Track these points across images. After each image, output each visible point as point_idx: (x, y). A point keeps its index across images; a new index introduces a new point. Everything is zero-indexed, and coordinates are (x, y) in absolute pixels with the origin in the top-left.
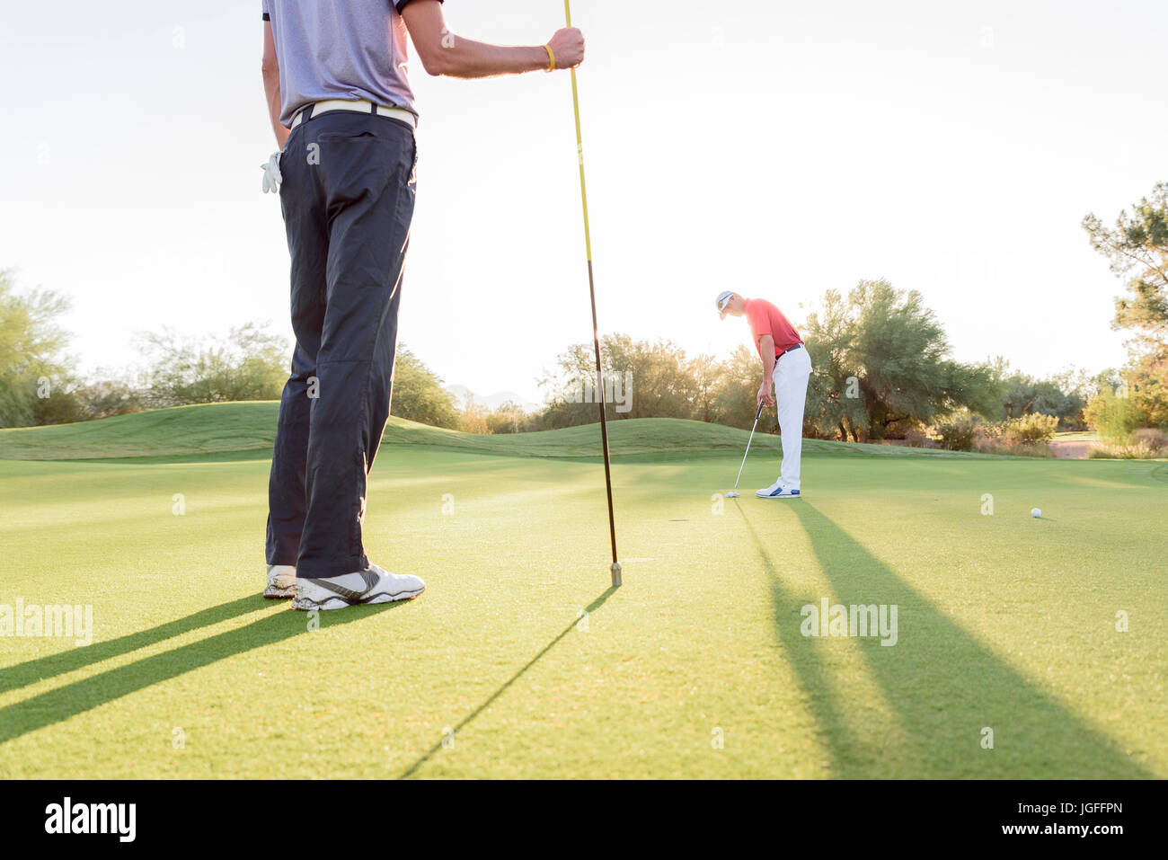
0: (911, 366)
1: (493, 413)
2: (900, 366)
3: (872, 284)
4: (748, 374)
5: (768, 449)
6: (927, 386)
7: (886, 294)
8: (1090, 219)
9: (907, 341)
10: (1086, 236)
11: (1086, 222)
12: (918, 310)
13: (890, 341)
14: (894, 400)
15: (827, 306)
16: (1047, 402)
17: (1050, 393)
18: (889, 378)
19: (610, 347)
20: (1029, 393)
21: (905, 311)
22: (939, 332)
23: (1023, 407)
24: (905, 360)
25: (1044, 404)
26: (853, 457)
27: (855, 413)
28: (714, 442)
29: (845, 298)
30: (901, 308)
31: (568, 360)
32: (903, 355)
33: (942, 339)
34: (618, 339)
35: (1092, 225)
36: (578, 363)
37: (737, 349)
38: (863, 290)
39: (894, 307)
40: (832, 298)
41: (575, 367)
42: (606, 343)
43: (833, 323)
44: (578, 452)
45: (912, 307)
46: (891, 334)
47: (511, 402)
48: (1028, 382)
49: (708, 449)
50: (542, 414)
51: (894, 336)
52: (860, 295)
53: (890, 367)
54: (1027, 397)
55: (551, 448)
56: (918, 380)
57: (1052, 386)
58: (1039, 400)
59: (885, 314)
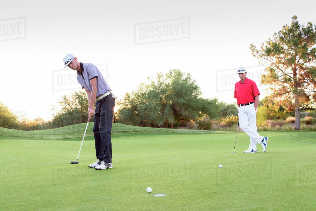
0: (189, 100)
1: (32, 122)
2: (185, 100)
3: (174, 70)
4: (129, 104)
5: (140, 132)
6: (195, 107)
7: (179, 74)
8: (252, 46)
9: (187, 91)
10: (251, 51)
11: (250, 47)
12: (190, 80)
13: (182, 91)
14: (184, 113)
15: (158, 78)
16: (232, 111)
17: (233, 108)
18: (182, 104)
19: (78, 95)
20: (226, 108)
21: (186, 80)
22: (198, 87)
23: (224, 113)
24: (187, 98)
25: (231, 112)
26: (172, 134)
27: (170, 117)
28: (120, 131)
29: (164, 76)
30: (184, 79)
31: (61, 101)
32: (186, 96)
33: (199, 90)
34: (81, 92)
35: (253, 48)
36: (65, 102)
37: (125, 95)
38: (171, 73)
39: (182, 78)
40: (159, 76)
41: (64, 103)
42: (76, 94)
43: (161, 85)
44: (67, 136)
45: (189, 78)
46: (182, 89)
47: (39, 117)
48: (225, 104)
49: (117, 133)
50: (52, 122)
51: (183, 89)
52: (170, 74)
53: (182, 100)
54: (225, 110)
55: (56, 135)
56: (192, 105)
57: (233, 106)
58: (229, 110)
59: (179, 81)
